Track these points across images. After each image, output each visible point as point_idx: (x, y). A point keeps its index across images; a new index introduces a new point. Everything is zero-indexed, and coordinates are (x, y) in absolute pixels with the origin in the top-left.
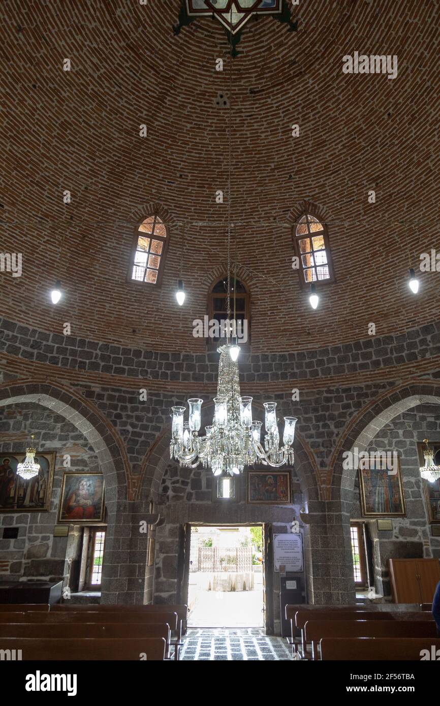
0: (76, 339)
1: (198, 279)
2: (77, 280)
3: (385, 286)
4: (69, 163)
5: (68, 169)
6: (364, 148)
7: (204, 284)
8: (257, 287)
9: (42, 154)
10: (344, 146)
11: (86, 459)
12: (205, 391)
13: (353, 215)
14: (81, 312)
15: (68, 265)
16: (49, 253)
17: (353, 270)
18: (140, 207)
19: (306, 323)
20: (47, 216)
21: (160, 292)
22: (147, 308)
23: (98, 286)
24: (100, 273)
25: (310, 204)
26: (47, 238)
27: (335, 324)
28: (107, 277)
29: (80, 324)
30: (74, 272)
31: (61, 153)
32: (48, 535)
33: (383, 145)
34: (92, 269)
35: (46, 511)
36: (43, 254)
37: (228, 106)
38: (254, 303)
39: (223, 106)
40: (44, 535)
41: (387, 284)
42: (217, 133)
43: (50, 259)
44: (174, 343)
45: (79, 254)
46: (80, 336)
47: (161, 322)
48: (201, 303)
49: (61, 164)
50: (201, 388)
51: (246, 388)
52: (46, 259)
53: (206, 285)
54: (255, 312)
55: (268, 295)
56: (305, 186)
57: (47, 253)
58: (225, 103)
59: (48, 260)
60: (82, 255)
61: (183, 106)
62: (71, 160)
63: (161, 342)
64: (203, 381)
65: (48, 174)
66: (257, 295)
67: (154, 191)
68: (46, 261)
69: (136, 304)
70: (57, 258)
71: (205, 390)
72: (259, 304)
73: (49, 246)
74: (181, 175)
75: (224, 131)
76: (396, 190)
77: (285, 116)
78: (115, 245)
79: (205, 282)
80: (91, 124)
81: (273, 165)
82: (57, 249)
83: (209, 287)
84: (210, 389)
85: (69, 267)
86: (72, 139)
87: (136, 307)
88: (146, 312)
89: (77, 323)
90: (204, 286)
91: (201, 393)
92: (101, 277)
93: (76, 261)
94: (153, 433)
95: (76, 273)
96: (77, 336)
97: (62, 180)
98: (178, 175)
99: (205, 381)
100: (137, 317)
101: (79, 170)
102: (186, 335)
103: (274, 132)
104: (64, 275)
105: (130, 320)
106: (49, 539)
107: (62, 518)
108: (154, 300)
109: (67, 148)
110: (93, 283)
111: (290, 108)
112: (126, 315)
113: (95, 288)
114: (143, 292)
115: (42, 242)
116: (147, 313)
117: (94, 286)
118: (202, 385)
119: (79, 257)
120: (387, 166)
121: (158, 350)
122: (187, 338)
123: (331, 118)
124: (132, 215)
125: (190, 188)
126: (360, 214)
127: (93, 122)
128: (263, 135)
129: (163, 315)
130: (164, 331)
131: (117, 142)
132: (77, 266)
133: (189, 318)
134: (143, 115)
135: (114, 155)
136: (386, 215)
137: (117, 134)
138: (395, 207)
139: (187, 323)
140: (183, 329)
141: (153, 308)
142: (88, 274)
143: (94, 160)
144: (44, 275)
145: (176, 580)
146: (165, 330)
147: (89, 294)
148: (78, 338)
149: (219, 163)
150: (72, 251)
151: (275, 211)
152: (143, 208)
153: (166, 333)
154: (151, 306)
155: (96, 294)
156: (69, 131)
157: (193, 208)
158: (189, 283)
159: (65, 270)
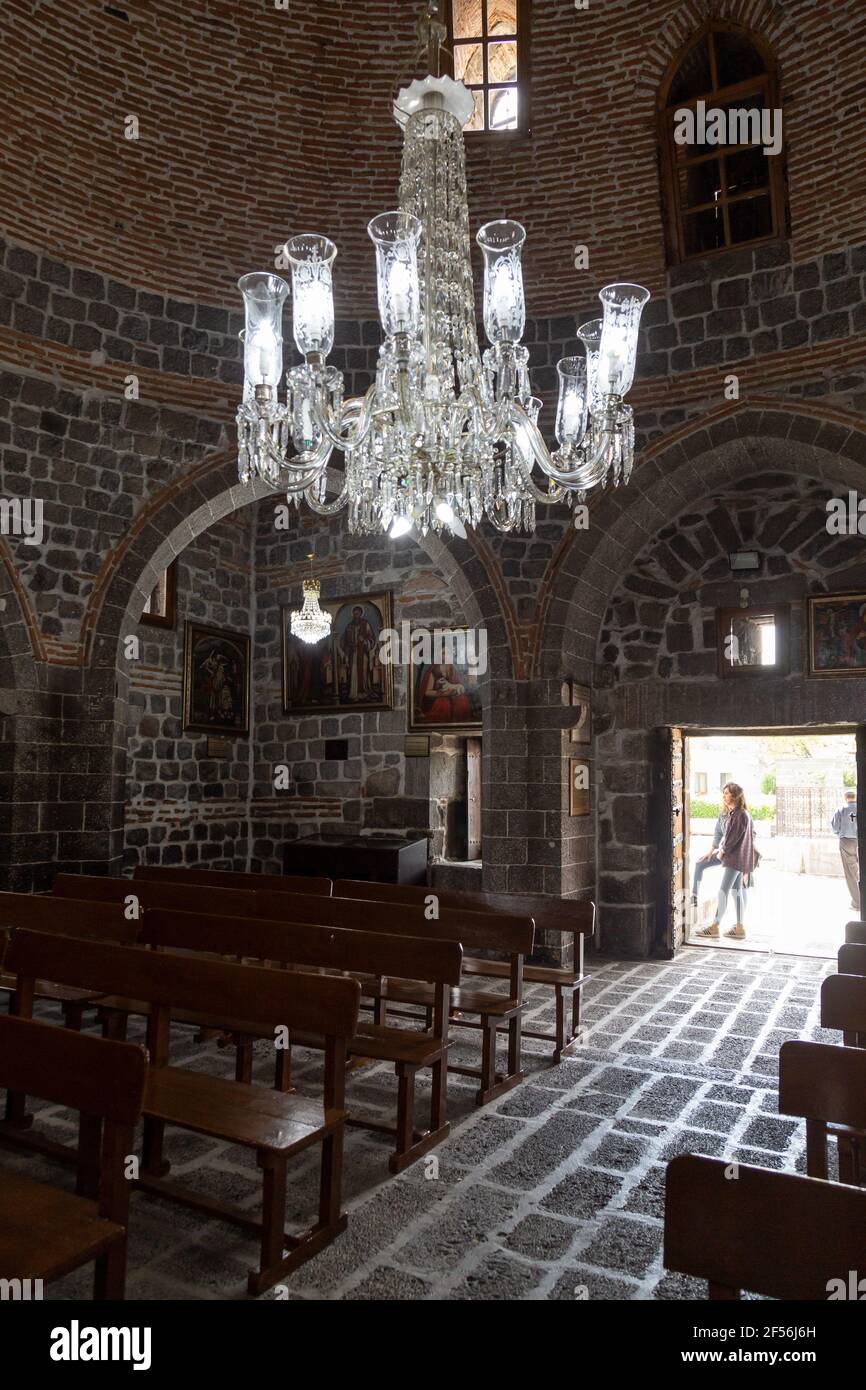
0: (356, 322)
1: (623, 76)
2: (332, 171)
7: (642, 86)
8: (798, 38)
11: (447, 601)
12: (673, 400)
14: (355, 253)
15: (301, 135)
16: (254, 115)
21: (531, 149)
22: (506, 203)
23: (380, 174)
24: (378, 138)
29: (358, 284)
30: (320, 152)
32: (396, 753)
34: (358, 132)
35: (387, 708)
36: (243, 121)
40: (390, 753)
43: (261, 131)
44: (583, 285)
45: (321, 98)
46: (363, 316)
47: (542, 235)
48: (640, 147)
50: (663, 393)
51: (784, 368)
52: (251, 134)
53: (647, 87)
54: (795, 125)
57: (249, 117)
59: (256, 135)
60: (329, 99)
63: (550, 289)
64: (665, 372)
66: (799, 64)
68: (255, 139)
70: (272, 123)
71: (672, 395)
72: (809, 94)
73: (249, 96)
79: (644, 79)
82: (268, 100)
83: (657, 89)
84: (686, 390)
85: (306, 142)
89: (351, 283)
90: (642, 93)
91: (663, 405)
92: (383, 148)
93: (319, 120)
94: (558, 522)
95: (327, 154)
96: (357, 316)
99: (672, 372)
102: (610, 253)
104: (300, 166)
106: (398, 761)
107: (416, 721)
108: (518, 176)
110: (366, 169)
113: (376, 183)
114: (488, 162)
115: (232, 91)
117: (371, 178)
118: (666, 384)
119: (324, 107)
121: (545, 313)
122: (613, 262)
129: (546, 212)
130: (553, 258)
132: (322, 134)
133: (613, 204)
139: (609, 218)
140: (600, 239)
141: (518, 200)
142: (352, 148)
144: (256, 178)
145: (644, 848)
146: (556, 253)
147: (364, 202)
148: (362, 321)
150: (305, 94)
153: (559, 262)
154: (514, 197)
155: (379, 199)
158: (599, 94)
159: (298, 153)
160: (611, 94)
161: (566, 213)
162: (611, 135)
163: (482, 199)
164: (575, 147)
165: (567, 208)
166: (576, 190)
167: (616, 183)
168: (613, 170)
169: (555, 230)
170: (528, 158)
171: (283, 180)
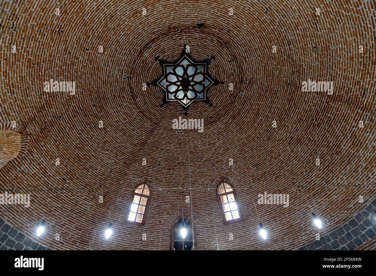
1: (165, 219)
2: (97, 221)
4: (104, 159)
5: (103, 162)
6: (248, 151)
8: (199, 224)
9: (92, 155)
10: (238, 151)
13: (248, 183)
15: (93, 212)
17: (252, 213)
18: (137, 180)
21: (144, 228)
22: (135, 238)
24: (110, 217)
25: (224, 177)
26: (85, 197)
28: (114, 219)
30: (96, 217)
31: (101, 154)
33: (257, 150)
34: (107, 215)
36: (81, 206)
37: (183, 134)
38: (198, 234)
39: (181, 134)
42: (177, 145)
43: (84, 209)
45: (101, 206)
47: (142, 248)
48: (167, 234)
49: (100, 159)
52: (81, 209)
54: (199, 240)
55: (206, 229)
56: (221, 169)
57: (83, 206)
58: (181, 133)
61: (162, 134)
62: (106, 158)
65: (93, 164)
66: (199, 229)
67: (145, 172)
70: (87, 208)
73: (85, 201)
74: (159, 164)
75: (181, 144)
76: (267, 170)
77: (209, 138)
78: (121, 200)
79: (170, 222)
81: (204, 159)
82: (89, 203)
83: (172, 224)
85: (93, 214)
86: (108, 148)
87: (129, 238)
90: (169, 224)
92: (111, 219)
93: (99, 210)
95: (98, 218)
97: (99, 167)
98: (158, 164)
100: (129, 245)
101: (109, 162)
103: (204, 145)
105: (124, 246)
108: (140, 233)
109: (105, 152)
110: (105, 223)
111: (211, 135)
112: (122, 243)
114: (133, 228)
115: (82, 200)
119: (101, 208)
120: (260, 159)
123: (231, 139)
124: (132, 184)
125: (164, 170)
126: (251, 182)
127: (119, 141)
128: (199, 146)
131: (129, 149)
132: (98, 213)
134: (143, 138)
135: (127, 155)
136: (264, 182)
137: (130, 146)
138: (268, 179)
142: (103, 217)
143: (117, 157)
149: (178, 158)
150: (98, 204)
151: (206, 181)
152: (139, 180)
154: (138, 237)
156: (107, 145)
157: (164, 180)
158: (160, 222)
160: (162, 222)
161: (149, 244)
162: (161, 230)
163: (130, 236)
164: (154, 231)
167: (161, 240)
168: (161, 237)
170: (143, 230)
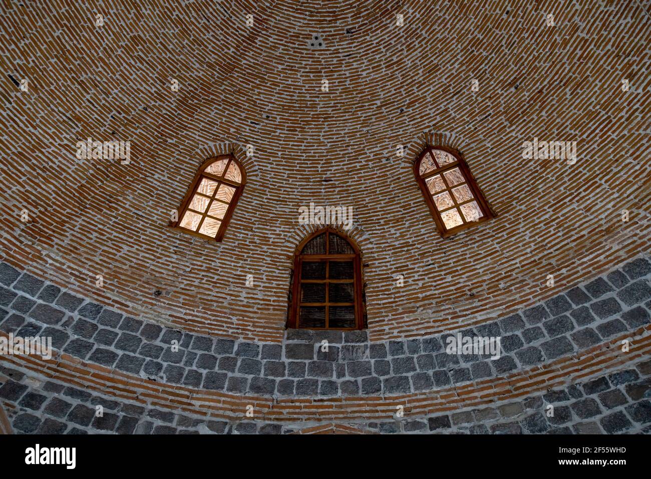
1: (280, 235)
2: (90, 204)
3: (583, 194)
4: (132, 78)
5: (128, 83)
6: (487, 57)
7: (289, 241)
8: (371, 243)
9: (100, 58)
10: (462, 64)
12: (273, 417)
13: (495, 131)
14: (74, 244)
15: (83, 182)
16: (60, 159)
17: (519, 192)
18: (211, 144)
19: (461, 280)
20: (79, 120)
21: (219, 247)
22: (193, 264)
23: (121, 220)
24: (130, 206)
25: (432, 135)
26: (66, 142)
27: (517, 271)
28: (140, 213)
29: (63, 261)
30: (89, 195)
31: (125, 64)
33: (510, 45)
34: (121, 199)
36: (51, 157)
37: (323, 47)
38: (368, 266)
39: (319, 48)
41: (585, 191)
42: (311, 75)
43: (58, 166)
44: (226, 322)
45: (108, 176)
46: (51, 280)
47: (210, 287)
48: (282, 266)
49: (120, 75)
50: (266, 410)
52: (51, 164)
53: (292, 243)
54: (370, 276)
55: (390, 252)
56: (422, 117)
57: (57, 158)
58: (320, 44)
59: (54, 166)
60: (112, 179)
61: (274, 48)
62: (135, 76)
63: (202, 317)
64: (272, 392)
65: (99, 79)
66: (372, 253)
67: (232, 130)
68: (51, 167)
69: (175, 256)
71: (274, 413)
72: (377, 265)
73: (65, 152)
74: (268, 117)
75: (320, 72)
76: (545, 83)
77: (387, 50)
78: (166, 179)
79: (291, 240)
80: (169, 48)
81: (378, 103)
83: (297, 246)
84: (285, 411)
85: (84, 186)
86: (143, 56)
87: (173, 260)
88: (188, 269)
89: (58, 258)
90: (289, 244)
91: (264, 419)
92: (131, 211)
93: (100, 183)
95: (93, 197)
96: (46, 278)
97: (116, 91)
98: (264, 116)
99: (277, 395)
100: (170, 273)
101: (142, 89)
102: (251, 310)
103: (376, 69)
104: (71, 192)
105: (157, 275)
108: (207, 255)
109: (133, 63)
110: (114, 214)
111: (392, 41)
112: (152, 267)
113: (114, 222)
114: (191, 243)
115: (56, 144)
116: (190, 272)
117: (114, 219)
118: (270, 403)
119: (106, 180)
120: (523, 64)
121: (194, 330)
122: (251, 315)
123: (440, 41)
124: (199, 151)
125: (279, 131)
126: (505, 127)
127: (172, 46)
128: (364, 74)
129: (216, 277)
130: (212, 301)
131: (196, 73)
132: (98, 189)
133: (260, 286)
134: (230, 52)
135: (190, 85)
136: (543, 113)
137: (198, 65)
138: (553, 99)
139: (255, 292)
140: (246, 300)
141: (202, 266)
142: (111, 202)
143: (164, 84)
144: (36, 181)
146: (214, 299)
147: (101, 227)
148: (48, 283)
149: (314, 106)
150: (99, 169)
151: (386, 151)
152: (215, 146)
153: (215, 304)
154: (199, 263)
155: (112, 230)
156: (140, 47)
157: (280, 153)
158: (265, 239)
159: (76, 187)
160: (271, 240)
161: (229, 281)
162: (267, 256)
163: (179, 257)
164: (246, 255)
165: (231, 280)
166: (238, 273)
167: (264, 277)
168: (264, 271)
169: (218, 287)
170: (216, 250)
171: (53, 191)
